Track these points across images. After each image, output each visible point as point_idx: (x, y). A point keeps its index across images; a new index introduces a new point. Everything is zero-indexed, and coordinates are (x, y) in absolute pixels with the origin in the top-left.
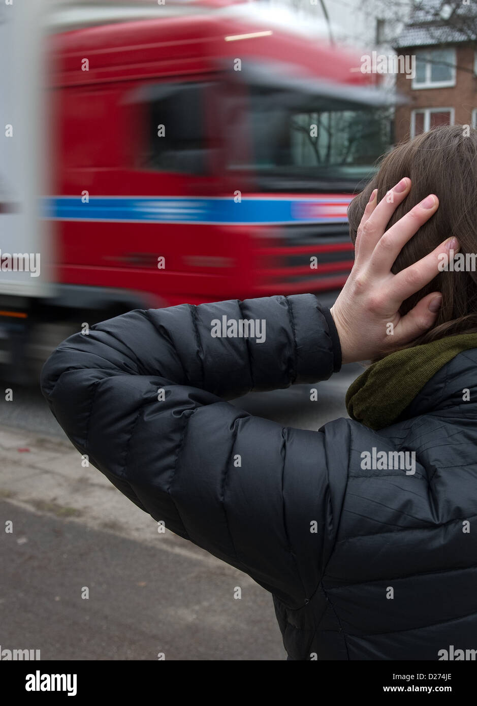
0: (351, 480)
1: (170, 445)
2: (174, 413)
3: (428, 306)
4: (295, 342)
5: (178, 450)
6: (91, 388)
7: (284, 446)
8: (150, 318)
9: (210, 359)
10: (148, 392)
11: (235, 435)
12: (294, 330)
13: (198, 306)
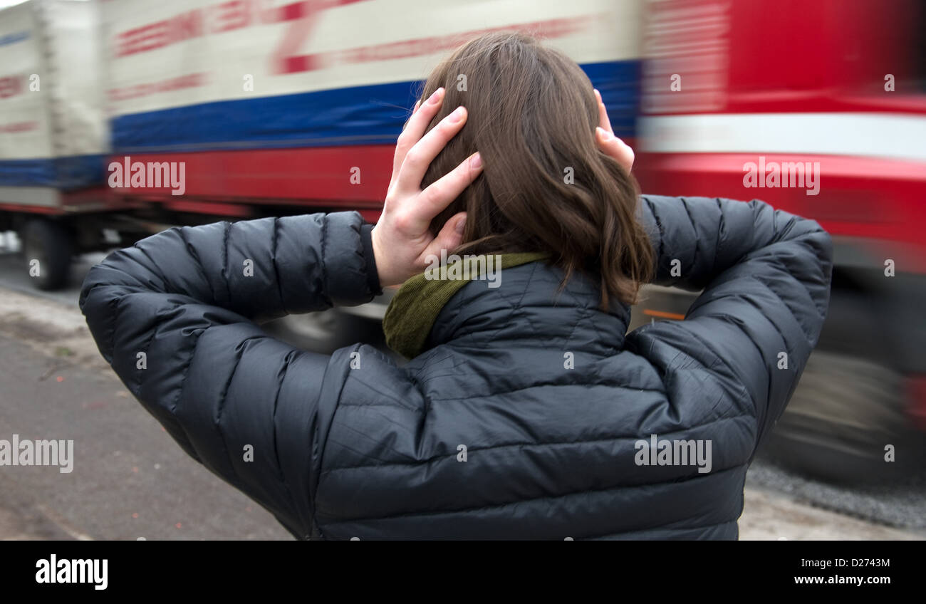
0: (340, 407)
1: (178, 364)
2: (184, 331)
3: (455, 227)
4: (323, 262)
5: (186, 370)
6: (112, 304)
7: (285, 368)
8: (183, 236)
9: (235, 279)
10: (163, 310)
11: (239, 356)
12: (323, 251)
13: (234, 224)
